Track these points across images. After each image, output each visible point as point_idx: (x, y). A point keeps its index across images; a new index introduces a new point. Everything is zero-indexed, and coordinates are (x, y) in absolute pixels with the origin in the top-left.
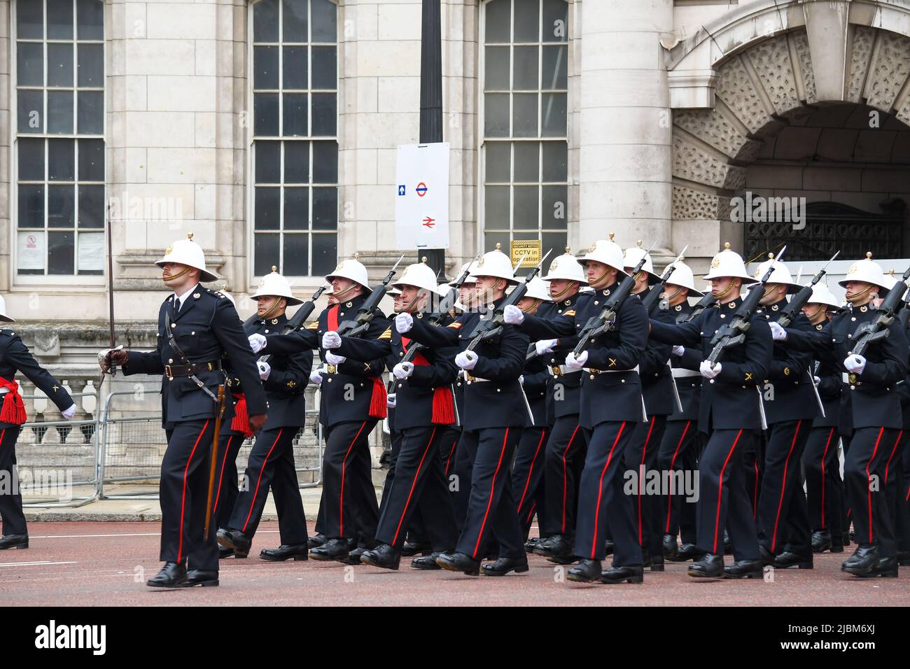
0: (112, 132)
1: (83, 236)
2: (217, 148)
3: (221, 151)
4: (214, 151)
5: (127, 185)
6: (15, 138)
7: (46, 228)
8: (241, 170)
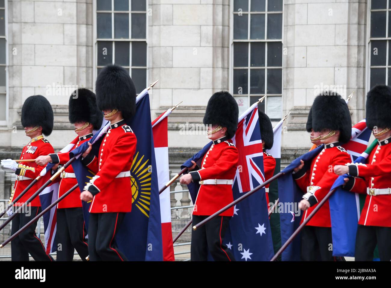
0: (286, 38)
1: (270, 99)
2: (348, 46)
3: (350, 47)
4: (346, 47)
5: (295, 68)
6: (232, 43)
7: (249, 95)
8: (362, 58)
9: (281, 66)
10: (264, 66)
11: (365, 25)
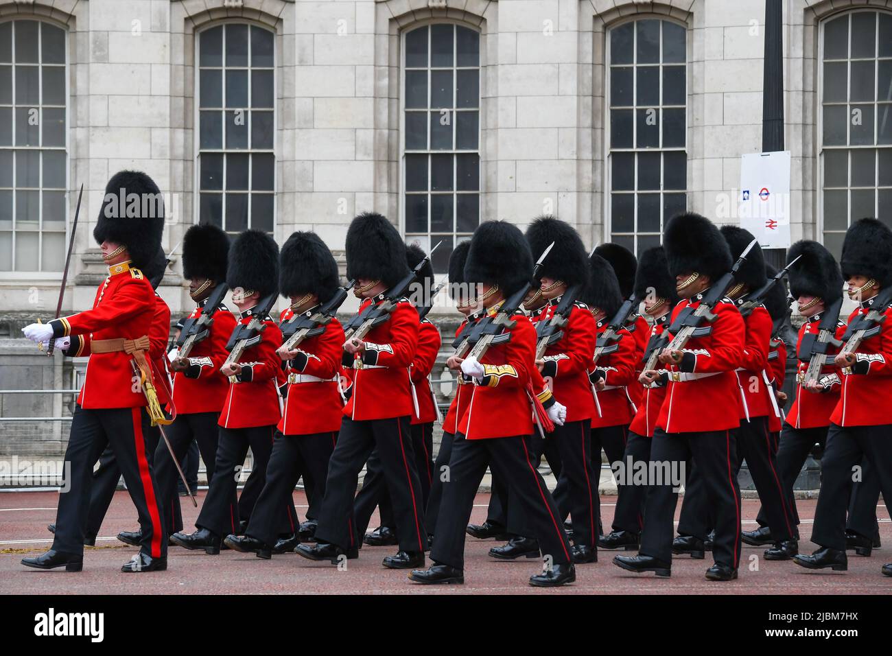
0: (486, 147)
2: (578, 160)
3: (581, 162)
4: (575, 162)
5: (499, 194)
6: (404, 154)
7: (429, 233)
8: (599, 179)
9: (478, 189)
10: (452, 190)
11: (603, 129)
